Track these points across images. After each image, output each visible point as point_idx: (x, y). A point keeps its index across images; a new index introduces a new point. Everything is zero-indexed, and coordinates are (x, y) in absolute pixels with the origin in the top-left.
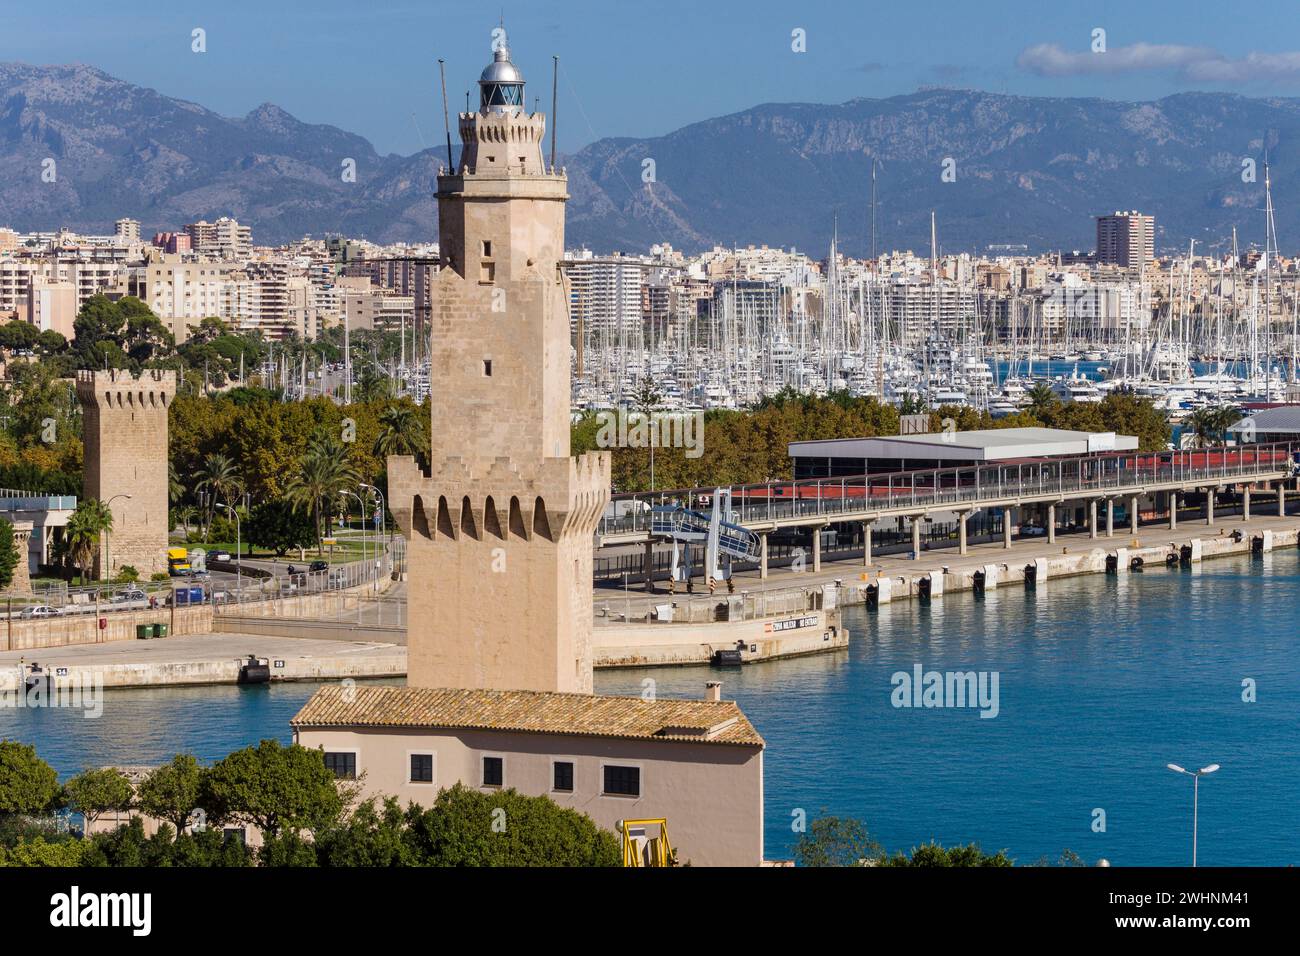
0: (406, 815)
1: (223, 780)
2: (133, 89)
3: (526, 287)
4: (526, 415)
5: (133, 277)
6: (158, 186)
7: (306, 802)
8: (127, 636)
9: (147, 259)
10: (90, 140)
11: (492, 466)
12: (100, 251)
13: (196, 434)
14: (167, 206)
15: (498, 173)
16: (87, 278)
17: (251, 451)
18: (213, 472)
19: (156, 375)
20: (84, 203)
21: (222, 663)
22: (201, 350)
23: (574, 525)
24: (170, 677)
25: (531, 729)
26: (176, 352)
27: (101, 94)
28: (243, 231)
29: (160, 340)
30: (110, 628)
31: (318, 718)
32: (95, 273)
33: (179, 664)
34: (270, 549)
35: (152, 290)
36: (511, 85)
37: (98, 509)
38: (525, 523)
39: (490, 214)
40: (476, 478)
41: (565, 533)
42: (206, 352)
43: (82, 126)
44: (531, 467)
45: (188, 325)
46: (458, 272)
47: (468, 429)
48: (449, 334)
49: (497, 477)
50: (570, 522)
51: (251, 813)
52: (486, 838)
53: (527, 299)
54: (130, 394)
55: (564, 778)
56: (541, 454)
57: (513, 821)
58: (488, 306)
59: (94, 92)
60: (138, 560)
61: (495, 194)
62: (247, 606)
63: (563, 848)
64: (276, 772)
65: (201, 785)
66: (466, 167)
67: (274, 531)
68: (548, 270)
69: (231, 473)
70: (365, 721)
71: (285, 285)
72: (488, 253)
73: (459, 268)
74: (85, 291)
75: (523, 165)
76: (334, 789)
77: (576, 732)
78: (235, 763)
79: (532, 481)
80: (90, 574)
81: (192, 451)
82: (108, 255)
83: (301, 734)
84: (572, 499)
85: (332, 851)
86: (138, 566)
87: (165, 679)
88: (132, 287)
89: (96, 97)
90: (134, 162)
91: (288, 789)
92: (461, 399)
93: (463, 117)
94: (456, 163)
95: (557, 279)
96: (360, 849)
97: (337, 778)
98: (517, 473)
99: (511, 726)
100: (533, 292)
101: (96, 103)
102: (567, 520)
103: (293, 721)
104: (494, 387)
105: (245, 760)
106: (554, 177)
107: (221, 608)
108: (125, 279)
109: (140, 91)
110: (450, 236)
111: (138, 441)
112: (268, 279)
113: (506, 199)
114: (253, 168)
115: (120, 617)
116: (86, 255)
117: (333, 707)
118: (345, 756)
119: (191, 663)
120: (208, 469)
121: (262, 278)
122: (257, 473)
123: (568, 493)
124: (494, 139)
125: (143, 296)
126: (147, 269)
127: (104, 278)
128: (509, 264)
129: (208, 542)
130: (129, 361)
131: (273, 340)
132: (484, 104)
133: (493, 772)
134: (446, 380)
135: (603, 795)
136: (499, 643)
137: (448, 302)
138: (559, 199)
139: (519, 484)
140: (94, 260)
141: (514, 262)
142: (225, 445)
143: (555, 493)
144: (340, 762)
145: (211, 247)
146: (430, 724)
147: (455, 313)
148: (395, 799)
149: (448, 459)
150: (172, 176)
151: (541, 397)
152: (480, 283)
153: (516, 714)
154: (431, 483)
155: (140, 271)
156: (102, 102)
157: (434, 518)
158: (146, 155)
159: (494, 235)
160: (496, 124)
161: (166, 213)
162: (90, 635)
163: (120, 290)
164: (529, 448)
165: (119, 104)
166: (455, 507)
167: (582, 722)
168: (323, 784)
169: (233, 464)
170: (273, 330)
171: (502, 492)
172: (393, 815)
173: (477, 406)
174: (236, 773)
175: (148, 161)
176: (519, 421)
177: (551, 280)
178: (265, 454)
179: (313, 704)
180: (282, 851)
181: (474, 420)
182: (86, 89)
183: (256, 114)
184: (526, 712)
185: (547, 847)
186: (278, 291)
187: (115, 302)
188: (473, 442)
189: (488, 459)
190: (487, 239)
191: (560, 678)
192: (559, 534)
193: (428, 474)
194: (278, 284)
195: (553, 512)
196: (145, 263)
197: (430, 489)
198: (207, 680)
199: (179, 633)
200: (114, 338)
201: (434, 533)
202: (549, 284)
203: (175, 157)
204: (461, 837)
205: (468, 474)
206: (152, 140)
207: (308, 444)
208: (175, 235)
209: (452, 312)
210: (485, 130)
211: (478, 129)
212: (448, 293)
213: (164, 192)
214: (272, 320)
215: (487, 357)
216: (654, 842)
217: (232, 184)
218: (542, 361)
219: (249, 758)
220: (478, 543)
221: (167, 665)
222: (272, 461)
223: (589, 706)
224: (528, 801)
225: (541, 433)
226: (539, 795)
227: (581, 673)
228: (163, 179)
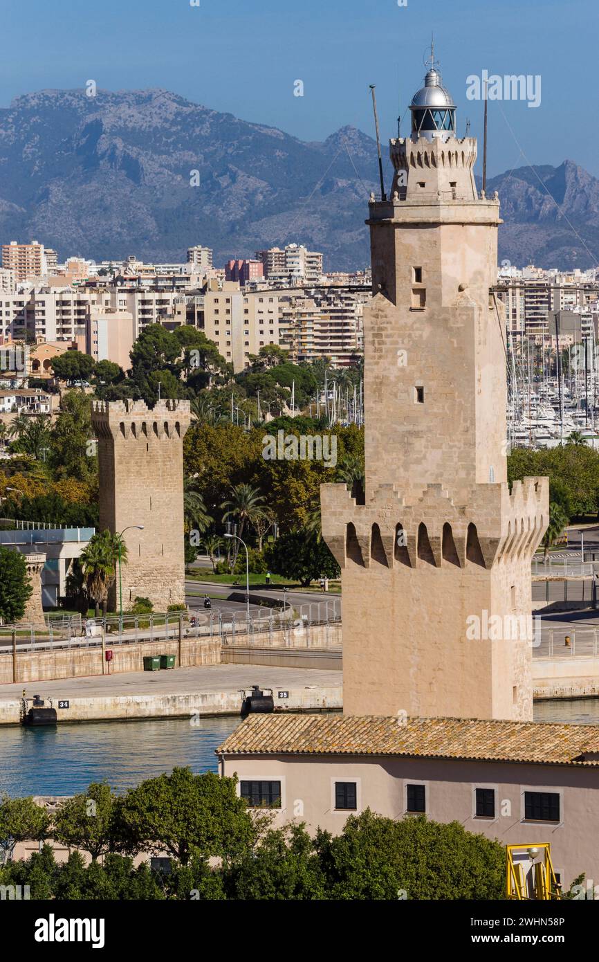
0: (314, 842)
1: (134, 808)
2: (211, 114)
3: (458, 312)
4: (459, 441)
5: (191, 306)
6: (237, 213)
7: (216, 830)
8: (133, 667)
9: (206, 286)
10: (168, 167)
11: (424, 493)
12: (162, 279)
13: (227, 464)
14: (246, 233)
15: (429, 199)
16: (147, 307)
17: (280, 481)
18: (237, 502)
19: (172, 405)
20: (163, 230)
21: (225, 694)
22: (258, 379)
23: (508, 551)
24: (173, 710)
25: (453, 756)
26: (234, 381)
27: (179, 119)
28: (312, 257)
29: (216, 369)
30: (116, 659)
31: (244, 746)
32: (154, 302)
33: (181, 695)
34: (295, 579)
35: (209, 318)
36: (440, 110)
37: (112, 541)
38: (458, 549)
39: (420, 239)
40: (409, 504)
41: (499, 559)
42: (264, 380)
43: (161, 153)
44: (465, 493)
45: (247, 354)
46: (389, 299)
47: (401, 456)
48: (382, 360)
49: (429, 504)
50: (504, 548)
51: (162, 841)
52: (392, 865)
53: (459, 325)
54: (144, 424)
55: (486, 805)
56: (474, 480)
57: (421, 848)
58: (420, 332)
59: (171, 117)
60: (155, 592)
61: (425, 220)
62: (255, 637)
63: (471, 874)
64: (187, 800)
65: (114, 813)
66: (396, 193)
67: (296, 561)
68: (480, 296)
69: (258, 503)
70: (290, 750)
71: (353, 311)
72: (419, 279)
73: (390, 294)
74: (144, 321)
75: (454, 191)
76: (248, 817)
77: (497, 758)
78: (146, 791)
79: (464, 508)
80: (105, 605)
81: (224, 481)
82: (169, 283)
83: (226, 763)
84: (504, 525)
85: (238, 878)
86: (153, 598)
87: (168, 710)
88: (190, 315)
89: (174, 123)
90: (213, 189)
91: (199, 817)
92: (394, 426)
93: (394, 143)
94: (387, 191)
95: (490, 304)
96: (264, 876)
97: (251, 805)
98: (449, 499)
99: (434, 753)
100: (464, 317)
101: (174, 129)
102: (500, 546)
103: (219, 750)
104: (426, 413)
105: (156, 788)
106: (485, 201)
107: (229, 640)
108: (182, 308)
109: (219, 116)
110: (381, 262)
111: (153, 472)
112: (335, 305)
113: (436, 225)
114: (333, 193)
115: (126, 648)
116: (147, 283)
117: (259, 735)
118: (270, 783)
119: (194, 694)
120: (233, 500)
121: (329, 305)
122: (287, 502)
123: (500, 519)
124: (424, 165)
125: (201, 325)
126: (205, 297)
127: (163, 306)
128: (441, 290)
129: (235, 573)
130: (186, 391)
131: (339, 368)
132: (415, 130)
133: (416, 799)
134: (378, 407)
135: (523, 822)
136: (434, 670)
137: (380, 329)
138: (491, 224)
139: (451, 510)
140: (155, 289)
141: (444, 290)
142: (256, 475)
143: (487, 520)
144: (265, 791)
145: (280, 274)
146: (354, 751)
147: (387, 340)
148: (302, 826)
149: (381, 486)
150: (252, 203)
151: (473, 423)
152: (411, 310)
153: (439, 741)
154: (364, 509)
155: (198, 299)
156: (179, 128)
157: (367, 545)
158: (224, 181)
159: (425, 261)
160: (426, 149)
161: (245, 239)
162: (96, 668)
163: (177, 319)
164: (462, 474)
165: (197, 130)
166: (388, 534)
167: (505, 748)
168: (235, 812)
169: (259, 494)
170: (340, 357)
171: (434, 519)
172: (300, 843)
173: (411, 433)
174: (147, 802)
175: (227, 187)
176: (451, 447)
177: (483, 306)
178: (295, 484)
179: (240, 733)
180: (189, 878)
181: (407, 447)
182: (164, 114)
183: (335, 138)
184: (449, 739)
185: (455, 873)
186: (346, 317)
187: (172, 332)
188: (406, 469)
189: (422, 486)
190: (419, 265)
191: (496, 705)
192: (491, 560)
193: (361, 501)
194: (346, 311)
195: (485, 539)
196: (203, 291)
197: (363, 517)
198: (210, 711)
199: (186, 664)
200: (171, 368)
201: (368, 561)
202: (480, 309)
203: (254, 182)
204: (368, 863)
205: (400, 501)
206: (230, 166)
207: (337, 473)
208: (247, 262)
209: (384, 339)
210: (415, 155)
211: (408, 155)
212: (379, 320)
213: (244, 218)
214: (340, 348)
215: (420, 383)
216: (538, 866)
217: (312, 210)
218: (474, 387)
219: (161, 787)
220: (412, 570)
221: (169, 696)
222: (302, 490)
223: (513, 732)
224: (438, 827)
225: (474, 459)
226: (448, 822)
227: (519, 699)
228: (242, 205)
